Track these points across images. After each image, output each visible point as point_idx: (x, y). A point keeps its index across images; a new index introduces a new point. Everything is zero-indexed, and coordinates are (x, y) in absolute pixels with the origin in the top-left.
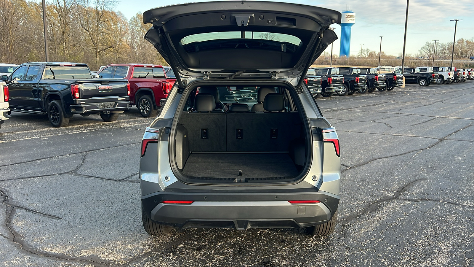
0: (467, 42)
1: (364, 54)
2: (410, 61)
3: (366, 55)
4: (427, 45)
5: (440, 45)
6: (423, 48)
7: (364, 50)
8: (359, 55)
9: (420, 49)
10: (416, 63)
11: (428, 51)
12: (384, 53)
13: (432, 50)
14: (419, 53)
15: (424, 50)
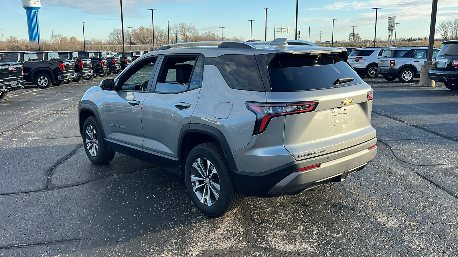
0: (147, 29)
1: (56, 39)
2: (104, 46)
3: (59, 40)
4: (115, 32)
5: (125, 31)
6: (112, 34)
7: (56, 36)
8: (50, 40)
9: (109, 35)
10: (110, 48)
11: (116, 37)
12: (75, 38)
13: (120, 36)
14: (109, 39)
15: (113, 36)
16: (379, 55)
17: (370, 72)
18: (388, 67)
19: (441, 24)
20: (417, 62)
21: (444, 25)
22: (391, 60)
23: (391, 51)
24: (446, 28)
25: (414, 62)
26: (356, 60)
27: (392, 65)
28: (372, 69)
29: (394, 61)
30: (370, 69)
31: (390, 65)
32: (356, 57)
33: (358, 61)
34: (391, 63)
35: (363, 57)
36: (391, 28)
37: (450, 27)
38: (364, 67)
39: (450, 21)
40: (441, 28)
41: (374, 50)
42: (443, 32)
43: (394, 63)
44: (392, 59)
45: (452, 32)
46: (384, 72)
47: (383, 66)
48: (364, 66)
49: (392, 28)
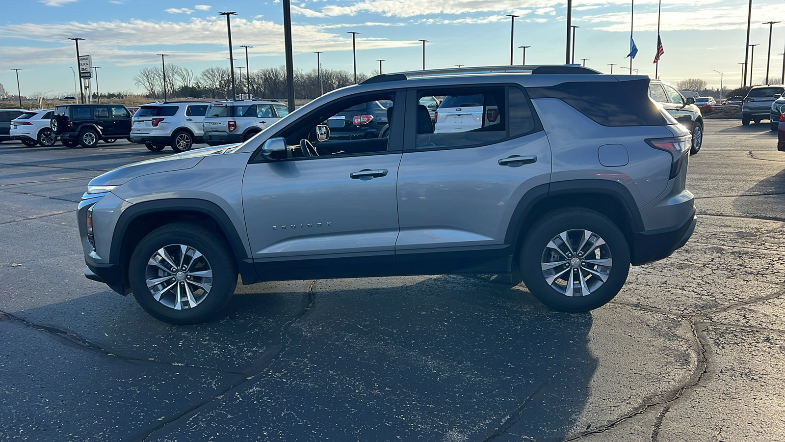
16: (187, 115)
17: (178, 142)
18: (225, 132)
19: (142, 72)
20: (264, 122)
21: (147, 73)
22: (229, 122)
23: (224, 108)
24: (152, 78)
25: (260, 122)
26: (152, 124)
27: (232, 129)
28: (181, 137)
29: (235, 122)
30: (178, 138)
31: (229, 129)
32: (153, 119)
33: (156, 125)
34: (230, 126)
35: (164, 119)
36: (86, 75)
37: (157, 77)
38: (169, 134)
39: (155, 68)
40: (145, 78)
41: (178, 107)
42: (148, 84)
43: (235, 125)
44: (230, 119)
45: (160, 85)
46: (219, 141)
47: (216, 131)
48: (169, 132)
49: (89, 75)
